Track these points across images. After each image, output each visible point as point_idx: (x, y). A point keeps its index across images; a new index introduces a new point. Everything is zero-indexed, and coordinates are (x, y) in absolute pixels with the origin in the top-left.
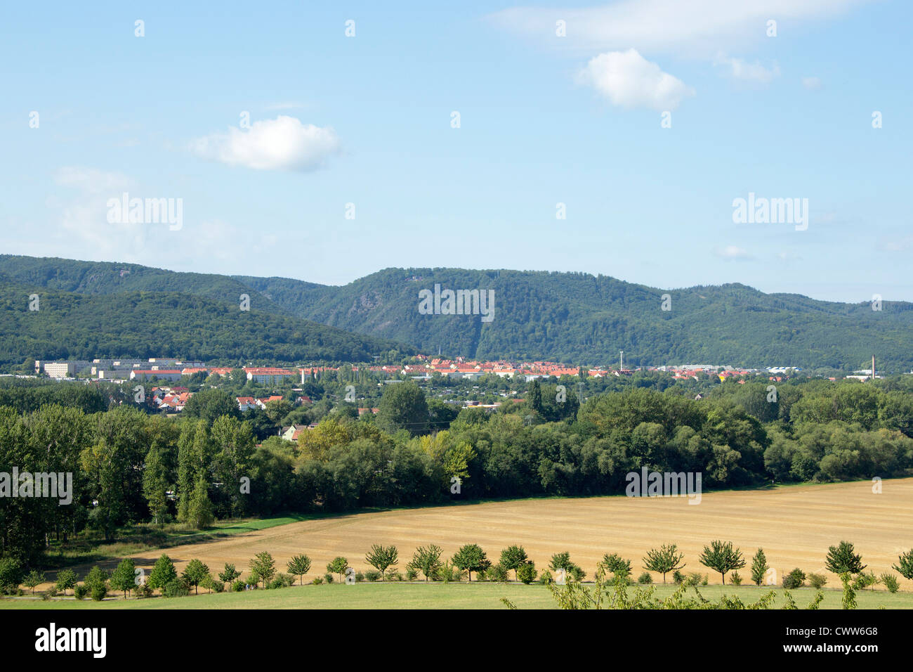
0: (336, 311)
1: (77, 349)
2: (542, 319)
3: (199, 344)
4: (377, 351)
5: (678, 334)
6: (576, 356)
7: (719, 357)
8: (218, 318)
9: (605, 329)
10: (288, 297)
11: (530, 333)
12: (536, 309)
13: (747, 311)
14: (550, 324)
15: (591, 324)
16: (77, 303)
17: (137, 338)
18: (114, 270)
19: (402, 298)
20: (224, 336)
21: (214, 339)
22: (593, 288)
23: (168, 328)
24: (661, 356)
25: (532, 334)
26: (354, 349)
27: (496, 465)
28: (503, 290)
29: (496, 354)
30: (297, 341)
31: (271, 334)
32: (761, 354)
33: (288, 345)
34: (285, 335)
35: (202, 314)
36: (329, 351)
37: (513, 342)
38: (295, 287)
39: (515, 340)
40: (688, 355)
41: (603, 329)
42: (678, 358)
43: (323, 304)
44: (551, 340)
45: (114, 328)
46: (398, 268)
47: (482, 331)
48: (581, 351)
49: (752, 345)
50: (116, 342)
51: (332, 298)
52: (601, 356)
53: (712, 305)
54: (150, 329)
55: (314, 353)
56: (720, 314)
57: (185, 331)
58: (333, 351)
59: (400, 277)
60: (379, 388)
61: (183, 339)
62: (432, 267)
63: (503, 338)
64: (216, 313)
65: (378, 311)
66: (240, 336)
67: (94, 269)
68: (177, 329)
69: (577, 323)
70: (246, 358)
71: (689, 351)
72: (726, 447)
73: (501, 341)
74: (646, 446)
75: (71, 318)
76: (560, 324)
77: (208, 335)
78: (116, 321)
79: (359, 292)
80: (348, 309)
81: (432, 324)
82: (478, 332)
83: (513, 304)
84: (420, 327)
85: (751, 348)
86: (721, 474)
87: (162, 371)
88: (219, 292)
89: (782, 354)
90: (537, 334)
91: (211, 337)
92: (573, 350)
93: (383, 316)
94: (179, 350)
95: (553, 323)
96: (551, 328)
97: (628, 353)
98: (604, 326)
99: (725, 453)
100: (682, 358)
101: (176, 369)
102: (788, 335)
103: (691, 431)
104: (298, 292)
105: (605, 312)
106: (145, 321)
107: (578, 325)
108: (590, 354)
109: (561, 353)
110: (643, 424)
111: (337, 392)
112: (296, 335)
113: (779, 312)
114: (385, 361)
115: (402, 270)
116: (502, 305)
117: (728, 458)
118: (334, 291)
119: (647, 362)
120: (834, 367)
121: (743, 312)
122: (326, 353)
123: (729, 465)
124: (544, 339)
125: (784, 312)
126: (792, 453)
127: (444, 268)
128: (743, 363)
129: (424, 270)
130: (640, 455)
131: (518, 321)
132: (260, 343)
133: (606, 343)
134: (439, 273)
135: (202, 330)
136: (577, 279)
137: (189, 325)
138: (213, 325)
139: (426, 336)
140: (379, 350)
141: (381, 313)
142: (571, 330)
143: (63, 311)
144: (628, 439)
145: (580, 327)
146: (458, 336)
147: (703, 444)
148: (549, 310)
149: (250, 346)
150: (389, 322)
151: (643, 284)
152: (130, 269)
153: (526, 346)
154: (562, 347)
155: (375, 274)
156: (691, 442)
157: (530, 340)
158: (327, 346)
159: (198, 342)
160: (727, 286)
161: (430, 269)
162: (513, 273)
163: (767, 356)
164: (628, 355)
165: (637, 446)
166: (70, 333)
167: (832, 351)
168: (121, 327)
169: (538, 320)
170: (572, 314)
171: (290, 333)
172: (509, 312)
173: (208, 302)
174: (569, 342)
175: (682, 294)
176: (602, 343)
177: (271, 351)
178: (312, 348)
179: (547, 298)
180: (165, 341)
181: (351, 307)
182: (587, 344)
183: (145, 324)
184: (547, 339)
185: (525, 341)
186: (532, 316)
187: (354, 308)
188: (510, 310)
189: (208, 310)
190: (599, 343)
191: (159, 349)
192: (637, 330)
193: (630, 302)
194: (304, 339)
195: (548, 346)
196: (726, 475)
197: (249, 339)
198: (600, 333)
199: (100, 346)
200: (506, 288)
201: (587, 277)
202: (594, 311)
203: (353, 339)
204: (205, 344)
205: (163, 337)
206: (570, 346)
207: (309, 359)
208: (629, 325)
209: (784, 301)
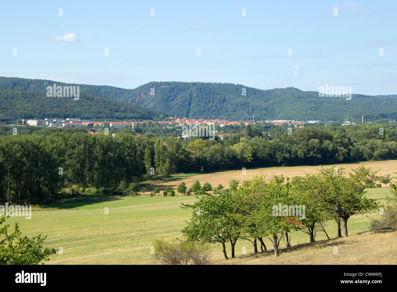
0: (131, 99)
1: (36, 115)
2: (216, 102)
3: (84, 113)
4: (154, 115)
5: (271, 108)
6: (230, 117)
7: (287, 117)
8: (91, 102)
9: (241, 106)
10: (111, 93)
11: (210, 108)
12: (213, 98)
13: (298, 98)
14: (218, 104)
15: (235, 104)
16: (33, 96)
17: (60, 110)
18: (41, 82)
19: (158, 94)
20: (94, 109)
21: (90, 110)
22: (235, 90)
23: (71, 106)
24: (264, 117)
25: (211, 109)
26: (146, 115)
27: (261, 155)
28: (199, 90)
29: (197, 116)
30: (123, 111)
31: (112, 108)
32: (304, 116)
33: (120, 113)
34: (118, 109)
35: (84, 100)
36: (136, 115)
37: (204, 112)
38: (113, 90)
39: (205, 111)
40: (275, 116)
41: (240, 106)
42: (271, 117)
43: (125, 97)
44: (219, 111)
45: (50, 106)
46: (156, 81)
47: (191, 107)
48: (231, 115)
49: (301, 112)
50: (52, 112)
51: (129, 94)
52: (240, 117)
53: (283, 96)
54: (65, 106)
55: (130, 116)
56: (287, 100)
57: (78, 107)
58: (138, 115)
59: (157, 85)
60: (164, 130)
61: (78, 110)
62: (170, 81)
63: (200, 110)
64: (90, 100)
65: (148, 99)
66: (100, 110)
67: (33, 82)
68: (75, 107)
69: (230, 103)
70: (104, 118)
71: (275, 115)
72: (342, 148)
73: (199, 111)
74: (314, 148)
75: (31, 102)
76: (223, 104)
77: (88, 109)
78: (50, 103)
79: (140, 91)
80: (136, 98)
81: (171, 104)
82: (190, 108)
83: (203, 96)
84: (166, 105)
85: (300, 113)
86: (341, 158)
87: (74, 123)
88: (86, 91)
89: (313, 116)
90: (214, 108)
91: (89, 110)
92: (228, 115)
93: (151, 101)
94: (77, 115)
95: (220, 104)
96: (219, 105)
97: (251, 116)
98: (240, 105)
99: (342, 150)
100: (272, 117)
101: (79, 122)
102: (315, 108)
103: (330, 142)
104: (115, 91)
105: (241, 99)
106: (62, 104)
107: (230, 105)
108: (235, 116)
109: (223, 116)
110: (312, 140)
111: (147, 131)
112: (123, 109)
113: (310, 99)
114: (159, 119)
115: (157, 82)
116: (199, 97)
117: (343, 152)
118: (129, 91)
119: (258, 119)
120: (334, 120)
121: (296, 99)
122: (135, 116)
123: (344, 154)
124: (216, 110)
125: (312, 99)
126: (363, 150)
127: (175, 82)
128: (297, 119)
129: (167, 82)
130: (312, 151)
131: (205, 103)
132: (109, 112)
133: (241, 111)
134: (173, 84)
135: (85, 107)
136: (229, 86)
137: (79, 105)
138: (89, 105)
139: (169, 109)
140: (155, 115)
141: (150, 100)
142: (227, 107)
143: (28, 99)
144: (307, 145)
145: (231, 105)
146: (181, 109)
147: (334, 147)
148: (218, 99)
149: (105, 113)
150: (153, 104)
151: (255, 88)
152: (48, 82)
153: (209, 113)
154: (224, 113)
155: (146, 84)
156: (330, 146)
157: (211, 111)
158: (135, 113)
159: (84, 112)
160: (288, 88)
161: (169, 82)
162: (203, 84)
163: (307, 116)
164: (251, 117)
165: (311, 148)
166: (33, 108)
167: (333, 114)
168: (53, 106)
169: (213, 103)
170: (227, 100)
171: (120, 108)
172: (202, 100)
173: (86, 95)
174: (226, 111)
175: (271, 92)
176: (240, 111)
177: (113, 115)
178: (129, 114)
179: (217, 94)
180: (71, 111)
181: (137, 97)
182: (234, 112)
183: (62, 105)
184: (217, 110)
185: (209, 111)
186: (211, 100)
187: (138, 98)
188: (202, 99)
189: (87, 99)
190: (239, 111)
191: (69, 115)
192: (254, 107)
193: (250, 95)
194: (125, 111)
195: (218, 113)
196: (343, 158)
197: (104, 110)
198: (239, 108)
199: (46, 113)
200: (201, 90)
201: (232, 85)
202: (236, 99)
203: (144, 110)
204: (87, 112)
205: (70, 110)
206: (227, 113)
207: (128, 119)
208: (251, 104)
209: (311, 94)
